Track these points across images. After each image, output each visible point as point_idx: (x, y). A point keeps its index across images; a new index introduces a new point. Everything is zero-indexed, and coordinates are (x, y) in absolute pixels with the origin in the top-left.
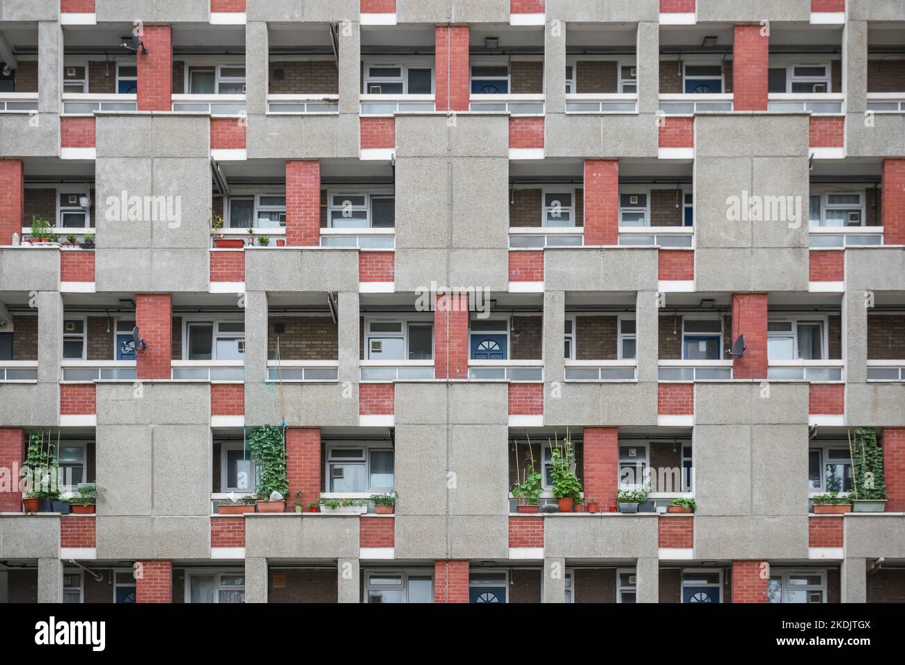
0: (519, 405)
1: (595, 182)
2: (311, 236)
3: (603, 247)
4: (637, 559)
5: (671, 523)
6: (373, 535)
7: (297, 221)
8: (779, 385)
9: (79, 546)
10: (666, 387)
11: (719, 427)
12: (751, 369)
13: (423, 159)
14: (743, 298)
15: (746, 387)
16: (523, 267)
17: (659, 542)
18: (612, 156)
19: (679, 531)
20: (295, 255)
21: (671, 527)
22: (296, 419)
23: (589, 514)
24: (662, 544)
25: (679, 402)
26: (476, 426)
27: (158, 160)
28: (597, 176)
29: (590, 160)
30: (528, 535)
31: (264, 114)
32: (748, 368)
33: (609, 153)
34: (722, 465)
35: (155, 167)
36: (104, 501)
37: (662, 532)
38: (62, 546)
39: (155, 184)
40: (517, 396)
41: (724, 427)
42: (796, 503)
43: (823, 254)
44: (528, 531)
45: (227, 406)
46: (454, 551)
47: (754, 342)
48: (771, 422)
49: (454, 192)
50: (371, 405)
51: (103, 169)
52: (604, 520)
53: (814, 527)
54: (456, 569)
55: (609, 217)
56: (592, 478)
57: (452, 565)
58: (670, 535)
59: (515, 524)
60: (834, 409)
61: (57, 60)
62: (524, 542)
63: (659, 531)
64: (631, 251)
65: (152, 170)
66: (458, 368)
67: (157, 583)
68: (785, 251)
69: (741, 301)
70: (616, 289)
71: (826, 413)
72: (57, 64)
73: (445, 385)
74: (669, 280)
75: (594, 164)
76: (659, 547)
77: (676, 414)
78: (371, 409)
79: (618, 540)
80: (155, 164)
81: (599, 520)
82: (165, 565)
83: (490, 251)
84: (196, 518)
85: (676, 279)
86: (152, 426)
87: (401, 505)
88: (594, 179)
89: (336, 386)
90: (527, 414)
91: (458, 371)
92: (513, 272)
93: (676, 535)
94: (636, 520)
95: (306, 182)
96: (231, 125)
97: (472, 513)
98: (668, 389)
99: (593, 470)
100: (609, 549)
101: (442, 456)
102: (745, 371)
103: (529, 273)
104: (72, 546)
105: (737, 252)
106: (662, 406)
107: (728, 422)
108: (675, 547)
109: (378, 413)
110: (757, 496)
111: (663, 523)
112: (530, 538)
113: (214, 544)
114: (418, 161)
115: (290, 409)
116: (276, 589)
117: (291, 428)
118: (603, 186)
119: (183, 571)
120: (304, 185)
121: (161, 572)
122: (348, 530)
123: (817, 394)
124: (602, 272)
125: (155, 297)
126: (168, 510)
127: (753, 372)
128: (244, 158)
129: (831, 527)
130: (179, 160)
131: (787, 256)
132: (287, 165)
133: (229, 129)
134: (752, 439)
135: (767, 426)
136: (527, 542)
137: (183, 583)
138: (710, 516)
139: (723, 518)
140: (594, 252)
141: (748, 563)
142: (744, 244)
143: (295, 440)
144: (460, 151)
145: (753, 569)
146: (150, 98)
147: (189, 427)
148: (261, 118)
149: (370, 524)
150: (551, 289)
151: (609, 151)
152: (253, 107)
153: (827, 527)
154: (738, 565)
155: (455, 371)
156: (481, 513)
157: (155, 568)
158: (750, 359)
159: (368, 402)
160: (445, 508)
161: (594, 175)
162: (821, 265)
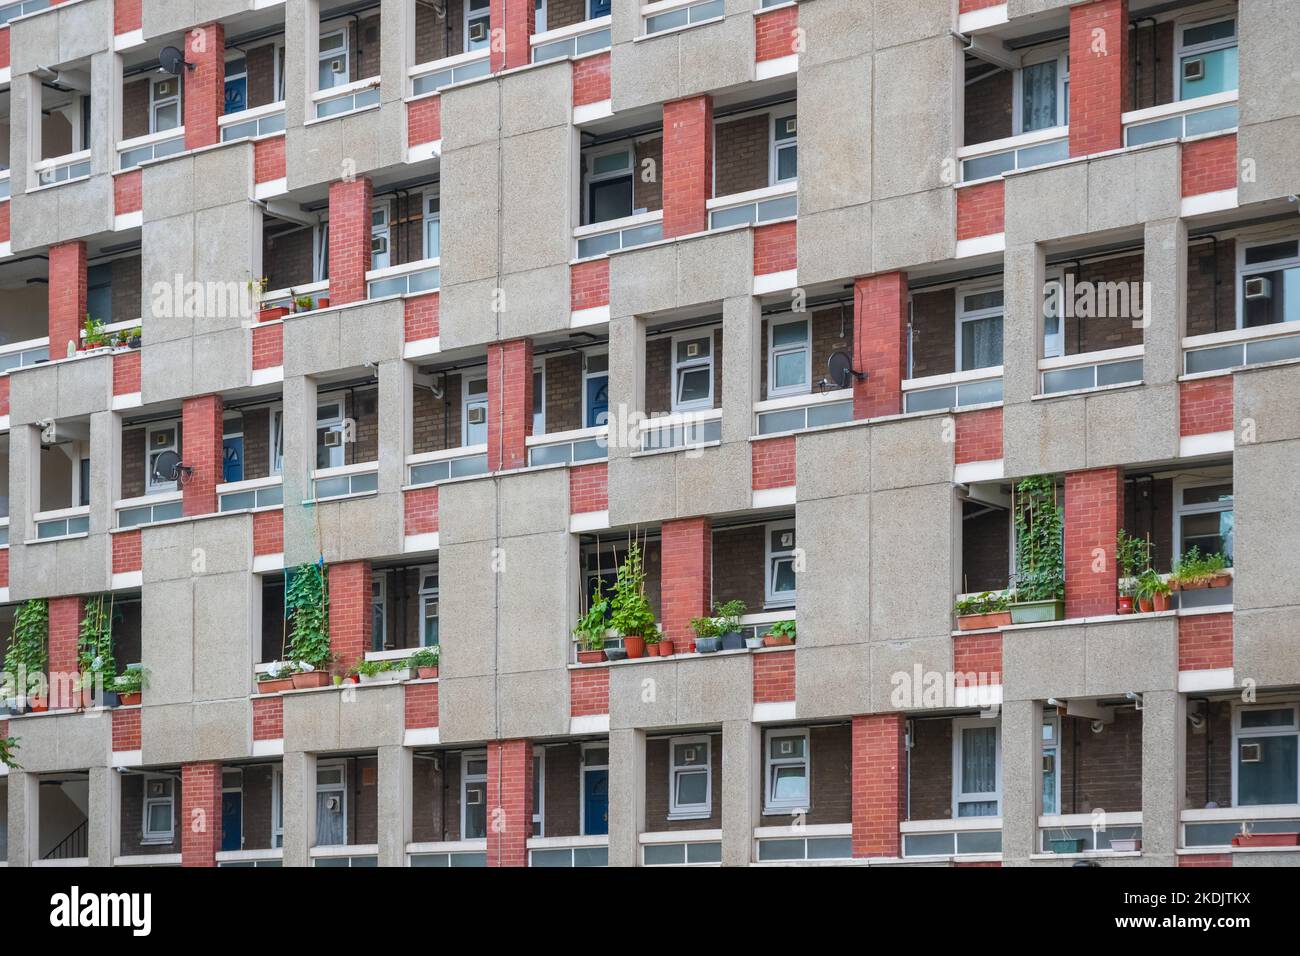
0: (583, 498)
1: (676, 136)
2: (355, 286)
3: (679, 238)
4: (721, 723)
5: (770, 663)
6: (418, 710)
7: (340, 268)
8: (908, 424)
9: (128, 749)
10: (763, 446)
11: (827, 501)
12: (876, 400)
13: (472, 149)
14: (866, 286)
15: (864, 431)
16: (588, 286)
17: (755, 694)
18: (692, 93)
19: (779, 674)
20: (334, 318)
21: (771, 669)
22: (334, 552)
23: (660, 658)
24: (759, 696)
25: (780, 467)
26: (529, 537)
27: (200, 213)
28: (679, 125)
29: (668, 104)
30: (593, 696)
31: (302, 125)
32: (872, 398)
33: (688, 90)
34: (831, 563)
35: (197, 224)
36: (148, 686)
37: (758, 679)
38: (114, 750)
39: (197, 246)
40: (581, 484)
41: (834, 500)
42: (932, 616)
43: (976, 191)
44: (594, 690)
45: (270, 541)
46: (503, 727)
47: (881, 354)
48: (897, 485)
49: (504, 191)
50: (417, 521)
51: (148, 239)
52: (681, 666)
53: (961, 653)
54: (511, 753)
55: (693, 187)
56: (670, 600)
57: (506, 748)
58: (769, 682)
59: (578, 680)
60: (992, 451)
61: (107, 103)
62: (587, 708)
63: (755, 677)
64: (713, 239)
65: (194, 230)
66: (514, 452)
67: (200, 794)
68: (918, 197)
69: (864, 290)
70: (696, 302)
71: (981, 459)
72: (107, 108)
73: (492, 482)
74: (769, 272)
75: (674, 109)
76: (755, 701)
77: (777, 486)
78: (417, 526)
79: (698, 696)
80: (198, 219)
81: (674, 666)
82: (209, 768)
83: (544, 271)
84: (235, 702)
85: (777, 270)
86: (194, 579)
87: (445, 665)
88: (674, 133)
89: (377, 499)
90: (592, 510)
91: (513, 456)
92: (577, 296)
93: (777, 681)
94: (720, 662)
95: (349, 210)
96: (276, 146)
97: (523, 669)
98: (765, 449)
99: (672, 588)
100: (687, 710)
101: (491, 588)
102: (868, 403)
103: (596, 294)
104: (123, 749)
105: (852, 213)
106: (758, 476)
107: (840, 492)
108: (775, 701)
109: (424, 532)
110: (879, 609)
111: (760, 664)
112: (596, 700)
113: (257, 736)
114: (465, 154)
115: (328, 539)
116: (367, 787)
117: (331, 565)
118: (685, 141)
119: (271, 767)
120: (347, 215)
121: (206, 778)
122: (388, 706)
123: (968, 428)
124: (679, 279)
125: (200, 401)
126: (208, 693)
127: (880, 403)
128: (284, 190)
129: (987, 650)
130: (220, 209)
131: (921, 203)
132: (331, 189)
133: (273, 152)
134: (871, 515)
135: (892, 492)
136: (592, 707)
137: (271, 785)
138: (815, 647)
139: (832, 649)
140: (668, 250)
141: (871, 720)
142: (861, 198)
143: (337, 580)
144: (511, 127)
145: (877, 728)
146: (198, 129)
147: (229, 576)
148: (302, 131)
149: (417, 694)
150: (618, 315)
151: (688, 86)
152: (293, 117)
153: (981, 651)
154: (859, 724)
155: (510, 457)
156: (534, 668)
157: (200, 773)
158: (874, 384)
159: (414, 516)
160: (492, 663)
161: (675, 125)
162: (975, 210)
